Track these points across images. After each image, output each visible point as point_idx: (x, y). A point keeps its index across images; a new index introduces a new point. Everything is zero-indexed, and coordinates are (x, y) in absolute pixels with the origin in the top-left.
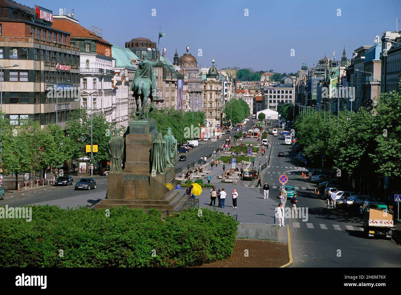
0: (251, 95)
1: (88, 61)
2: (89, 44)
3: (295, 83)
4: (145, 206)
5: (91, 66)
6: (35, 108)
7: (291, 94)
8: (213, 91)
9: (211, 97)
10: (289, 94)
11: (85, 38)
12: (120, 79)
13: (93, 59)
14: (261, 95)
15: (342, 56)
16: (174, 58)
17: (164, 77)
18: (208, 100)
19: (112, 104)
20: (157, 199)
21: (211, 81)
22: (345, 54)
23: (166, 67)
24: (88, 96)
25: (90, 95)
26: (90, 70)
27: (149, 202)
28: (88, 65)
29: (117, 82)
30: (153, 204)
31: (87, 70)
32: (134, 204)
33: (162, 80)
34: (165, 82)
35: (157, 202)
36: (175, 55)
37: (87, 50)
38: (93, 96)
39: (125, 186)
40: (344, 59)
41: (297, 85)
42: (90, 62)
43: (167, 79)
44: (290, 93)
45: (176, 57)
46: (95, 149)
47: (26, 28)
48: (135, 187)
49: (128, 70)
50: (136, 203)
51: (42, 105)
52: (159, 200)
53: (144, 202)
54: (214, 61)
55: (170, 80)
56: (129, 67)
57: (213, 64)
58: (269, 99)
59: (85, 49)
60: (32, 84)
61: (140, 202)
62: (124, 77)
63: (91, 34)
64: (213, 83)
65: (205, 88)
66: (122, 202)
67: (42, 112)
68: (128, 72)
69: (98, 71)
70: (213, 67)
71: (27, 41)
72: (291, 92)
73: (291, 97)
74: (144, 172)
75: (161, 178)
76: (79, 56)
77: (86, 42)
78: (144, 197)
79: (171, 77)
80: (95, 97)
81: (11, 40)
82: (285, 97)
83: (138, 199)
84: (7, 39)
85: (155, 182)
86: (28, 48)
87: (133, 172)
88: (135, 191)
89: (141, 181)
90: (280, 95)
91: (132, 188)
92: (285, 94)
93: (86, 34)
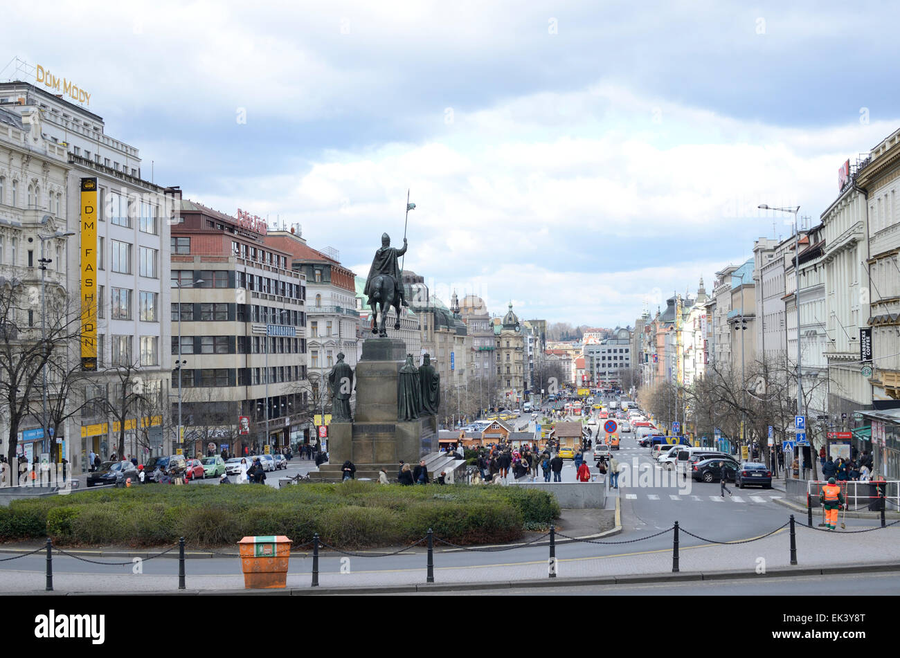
0: (569, 357)
1: (318, 296)
2: (320, 270)
3: (633, 337)
5: (323, 303)
7: (627, 354)
8: (511, 348)
9: (508, 358)
11: (314, 262)
13: (326, 293)
14: (584, 357)
15: (698, 287)
17: (437, 327)
18: (505, 362)
21: (508, 334)
23: (439, 312)
24: (318, 347)
25: (324, 347)
26: (322, 310)
28: (319, 302)
29: (363, 330)
31: (318, 310)
33: (433, 330)
34: (437, 334)
37: (318, 278)
38: (327, 347)
39: (355, 442)
40: (702, 292)
42: (322, 296)
43: (442, 330)
46: (318, 422)
48: (372, 443)
54: (510, 304)
55: (446, 331)
57: (509, 309)
59: (315, 279)
63: (323, 258)
64: (512, 337)
65: (499, 345)
69: (335, 311)
70: (510, 314)
72: (627, 351)
73: (627, 358)
74: (386, 420)
75: (413, 429)
76: (304, 288)
77: (316, 268)
78: (386, 459)
79: (447, 327)
80: (329, 349)
81: (203, 259)
82: (618, 358)
83: (378, 462)
84: (197, 258)
85: (404, 435)
86: (227, 271)
87: (368, 421)
88: (371, 450)
89: (381, 434)
90: (612, 355)
91: (367, 445)
92: (618, 354)
93: (315, 257)
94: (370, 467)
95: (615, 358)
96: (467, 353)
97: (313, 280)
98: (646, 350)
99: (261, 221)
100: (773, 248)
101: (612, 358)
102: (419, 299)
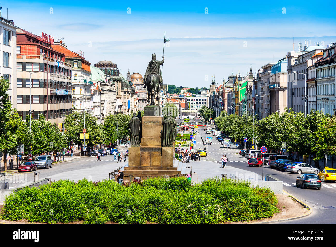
0: (178, 102)
1: (76, 74)
2: (77, 62)
3: (209, 94)
4: (159, 171)
5: (78, 78)
6: (44, 107)
10: (204, 101)
11: (74, 58)
12: (95, 88)
13: (79, 73)
14: (185, 102)
17: (122, 89)
19: (91, 106)
20: (168, 166)
22: (252, 71)
23: (123, 81)
24: (76, 99)
25: (78, 99)
26: (78, 81)
27: (161, 169)
28: (76, 77)
29: (94, 90)
30: (165, 169)
31: (76, 81)
32: (150, 170)
33: (121, 90)
34: (123, 92)
35: (168, 169)
36: (128, 73)
38: (80, 99)
39: (142, 156)
40: (251, 74)
41: (211, 95)
43: (125, 90)
47: (37, 49)
48: (150, 157)
49: (100, 82)
50: (152, 169)
51: (49, 105)
52: (168, 167)
53: (158, 169)
55: (126, 90)
56: (101, 80)
58: (191, 105)
59: (74, 66)
60: (42, 89)
61: (154, 168)
62: (98, 87)
63: (78, 56)
66: (141, 169)
67: (49, 110)
68: (100, 84)
69: (83, 82)
71: (38, 58)
72: (205, 100)
73: (205, 103)
74: (156, 145)
75: (170, 150)
76: (70, 71)
77: (75, 61)
78: (157, 164)
79: (127, 88)
80: (81, 100)
81: (27, 57)
82: (201, 103)
83: (153, 166)
84: (24, 57)
85: (166, 153)
86: (39, 63)
87: (147, 145)
88: (150, 160)
89: (154, 152)
90: (199, 101)
91: (148, 158)
92: (201, 101)
93: (74, 55)
94: (150, 168)
95: (200, 103)
96: (135, 101)
97: (73, 67)
98: (216, 100)
99: (51, 38)
100: (298, 56)
101: (199, 103)
102: (115, 75)
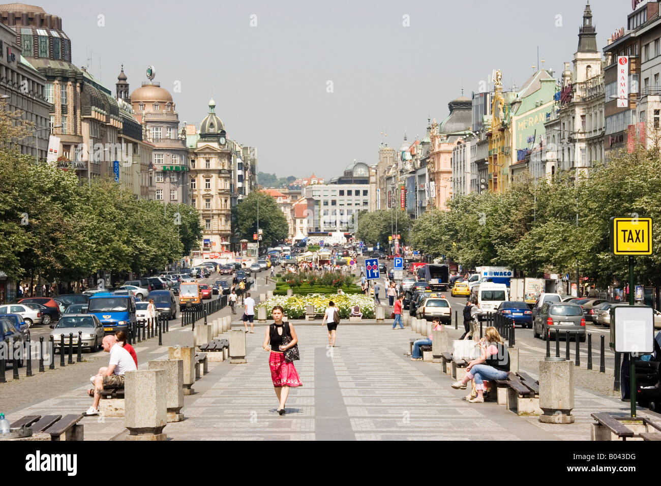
0: (285, 200)
3: (376, 174)
7: (365, 198)
8: (213, 171)
9: (208, 186)
10: (362, 198)
14: (305, 202)
16: (117, 85)
17: (86, 110)
18: (203, 193)
21: (208, 148)
23: (89, 84)
33: (79, 115)
34: (87, 126)
36: (120, 79)
43: (93, 115)
44: (364, 195)
45: (122, 82)
54: (212, 103)
55: (102, 118)
57: (209, 110)
58: (323, 208)
64: (213, 153)
65: (193, 166)
70: (212, 118)
72: (365, 193)
73: (365, 202)
90: (345, 198)
92: (353, 198)
102: (54, 57)
